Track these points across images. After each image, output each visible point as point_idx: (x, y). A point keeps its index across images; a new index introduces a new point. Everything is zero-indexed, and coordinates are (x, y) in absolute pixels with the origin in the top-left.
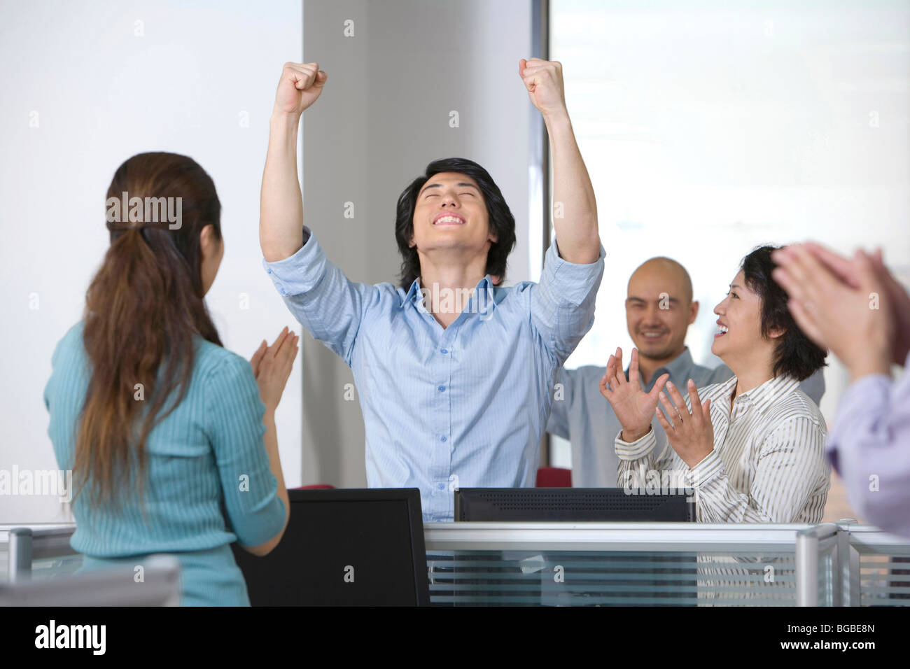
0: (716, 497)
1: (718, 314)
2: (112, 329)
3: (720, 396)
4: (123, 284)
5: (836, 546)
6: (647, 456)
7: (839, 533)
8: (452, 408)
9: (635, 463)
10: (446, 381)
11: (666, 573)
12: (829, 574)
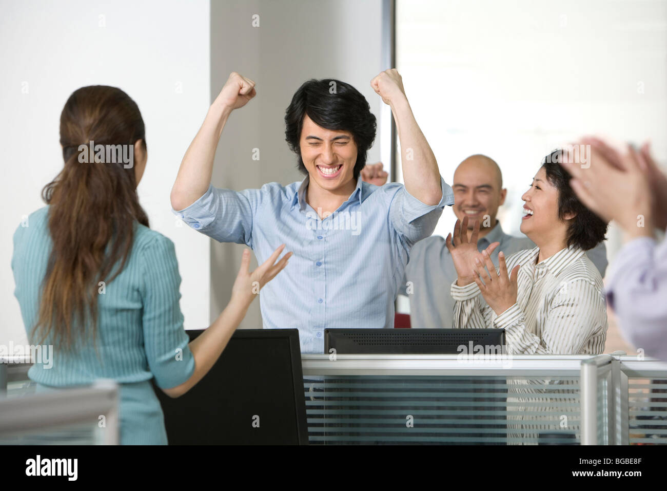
0: (515, 339)
1: (525, 200)
2: (74, 219)
3: (527, 262)
4: (82, 185)
5: (610, 372)
6: (474, 298)
7: (612, 362)
8: (327, 278)
9: (464, 303)
10: (321, 259)
11: (484, 392)
12: (605, 393)
